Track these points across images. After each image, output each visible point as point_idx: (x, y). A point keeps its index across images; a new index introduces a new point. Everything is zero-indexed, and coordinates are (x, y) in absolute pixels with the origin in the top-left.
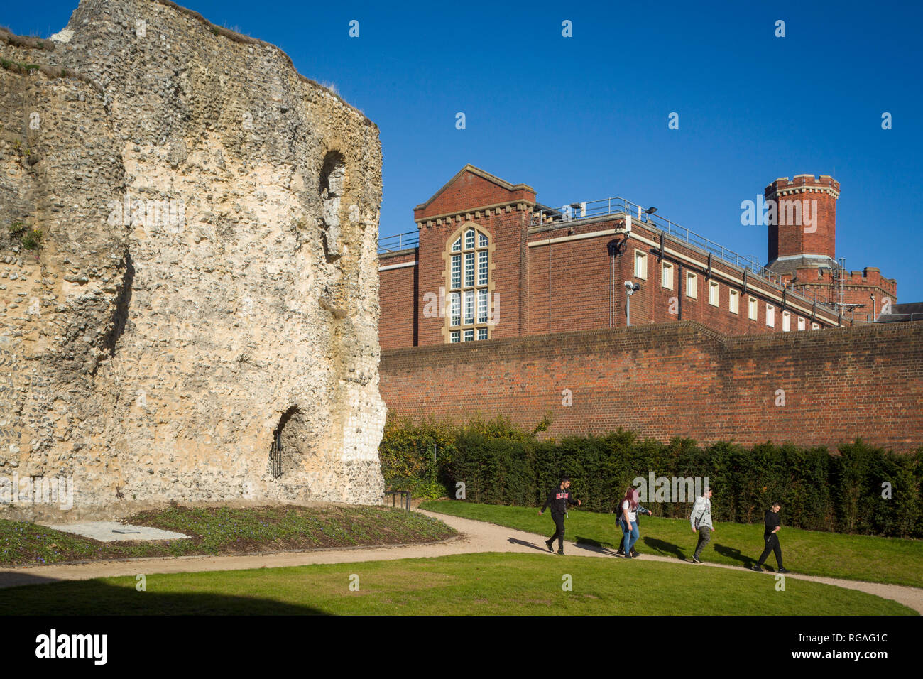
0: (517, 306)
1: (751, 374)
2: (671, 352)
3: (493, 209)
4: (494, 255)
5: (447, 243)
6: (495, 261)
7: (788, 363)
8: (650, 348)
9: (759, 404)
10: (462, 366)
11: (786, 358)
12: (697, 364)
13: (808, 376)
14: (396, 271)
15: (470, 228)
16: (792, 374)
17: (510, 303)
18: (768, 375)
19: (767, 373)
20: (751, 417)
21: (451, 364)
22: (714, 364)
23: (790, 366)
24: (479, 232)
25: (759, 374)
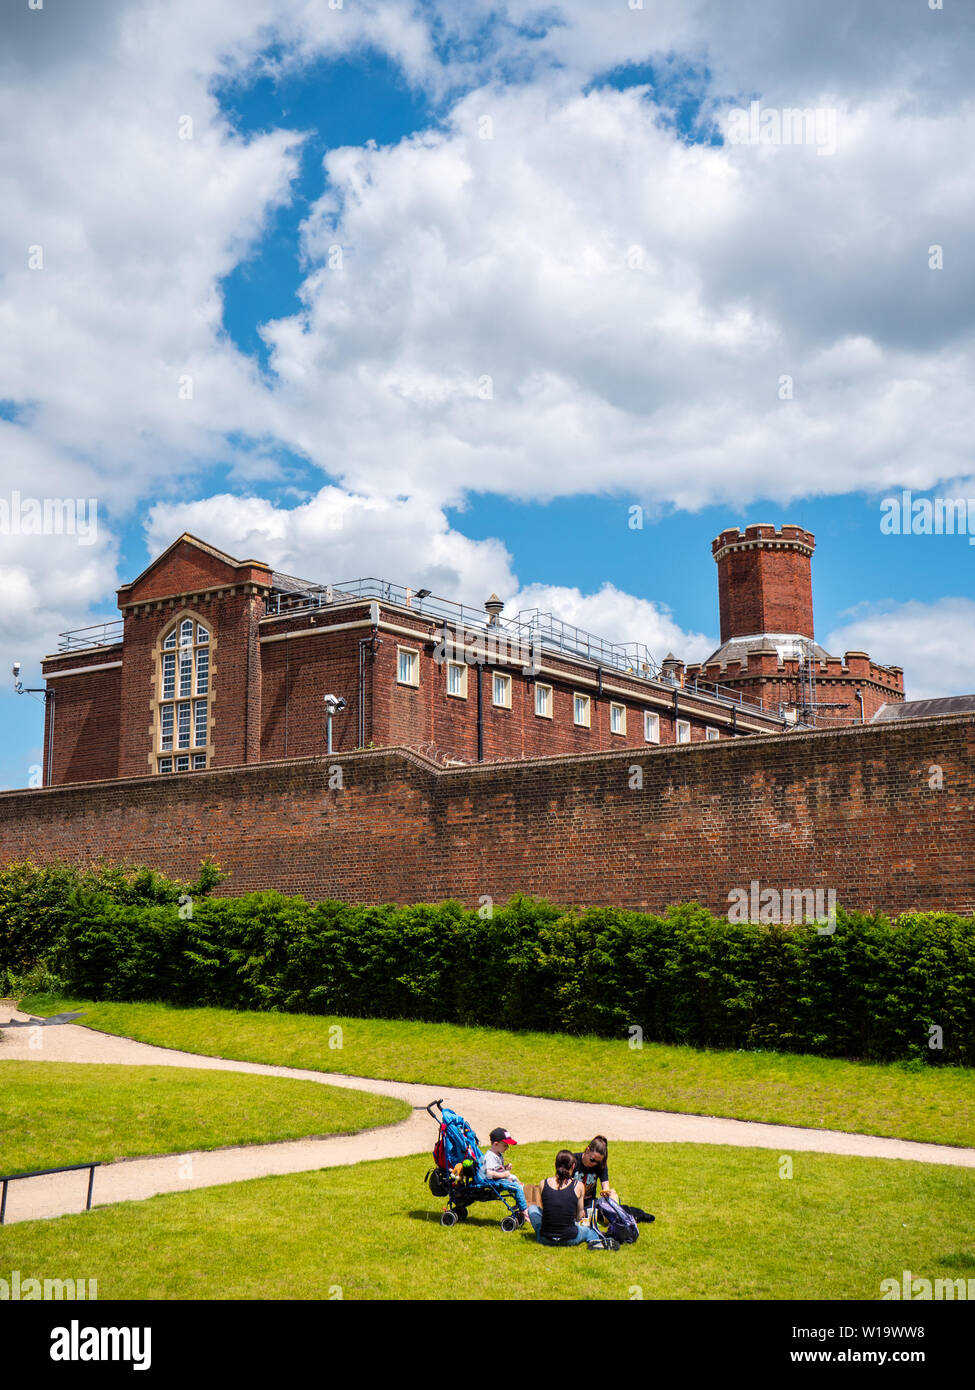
1: (467, 817)
2: (376, 790)
4: (216, 655)
5: (158, 637)
6: (216, 662)
7: (510, 802)
8: (352, 785)
9: (478, 858)
10: (132, 810)
11: (506, 795)
12: (406, 805)
13: (532, 819)
15: (187, 616)
16: (513, 817)
17: (232, 719)
18: (486, 819)
19: (485, 816)
20: (467, 876)
21: (117, 807)
22: (425, 805)
23: (510, 807)
24: (197, 621)
25: (476, 817)
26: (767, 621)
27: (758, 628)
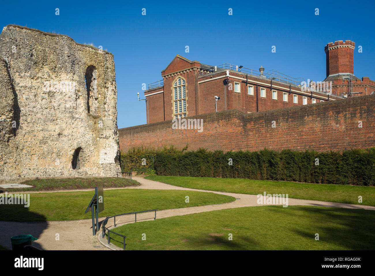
0: (195, 105)
1: (252, 127)
2: (229, 120)
3: (186, 71)
4: (187, 87)
5: (172, 83)
6: (187, 89)
7: (263, 122)
8: (223, 119)
9: (255, 137)
10: (168, 129)
12: (237, 124)
13: (269, 127)
14: (158, 95)
15: (179, 78)
16: (264, 126)
17: (192, 104)
18: (257, 127)
19: (257, 126)
20: (253, 142)
21: (165, 128)
22: (241, 124)
23: (264, 123)
24: (182, 79)
25: (255, 127)
26: (340, 69)
27: (337, 72)
